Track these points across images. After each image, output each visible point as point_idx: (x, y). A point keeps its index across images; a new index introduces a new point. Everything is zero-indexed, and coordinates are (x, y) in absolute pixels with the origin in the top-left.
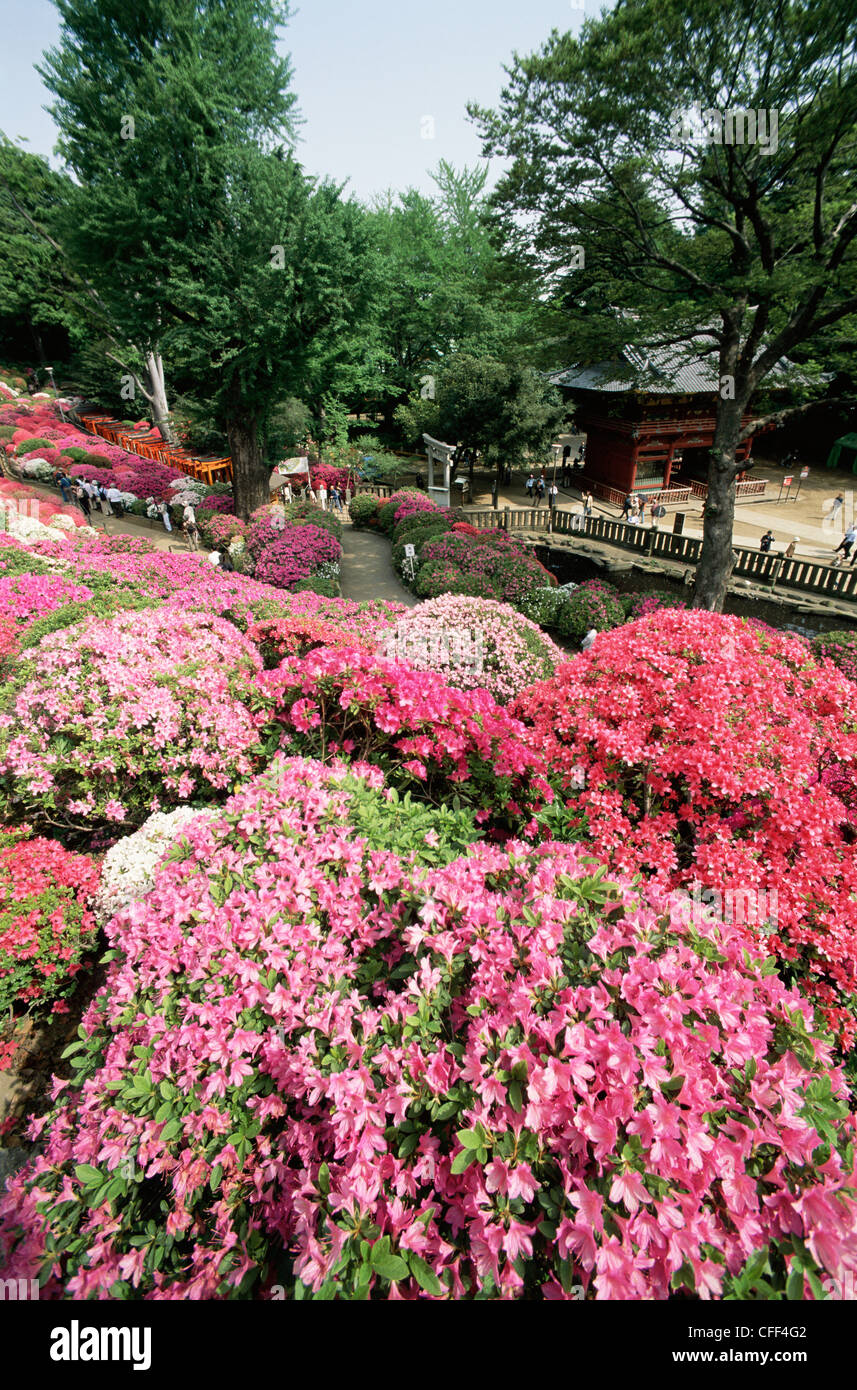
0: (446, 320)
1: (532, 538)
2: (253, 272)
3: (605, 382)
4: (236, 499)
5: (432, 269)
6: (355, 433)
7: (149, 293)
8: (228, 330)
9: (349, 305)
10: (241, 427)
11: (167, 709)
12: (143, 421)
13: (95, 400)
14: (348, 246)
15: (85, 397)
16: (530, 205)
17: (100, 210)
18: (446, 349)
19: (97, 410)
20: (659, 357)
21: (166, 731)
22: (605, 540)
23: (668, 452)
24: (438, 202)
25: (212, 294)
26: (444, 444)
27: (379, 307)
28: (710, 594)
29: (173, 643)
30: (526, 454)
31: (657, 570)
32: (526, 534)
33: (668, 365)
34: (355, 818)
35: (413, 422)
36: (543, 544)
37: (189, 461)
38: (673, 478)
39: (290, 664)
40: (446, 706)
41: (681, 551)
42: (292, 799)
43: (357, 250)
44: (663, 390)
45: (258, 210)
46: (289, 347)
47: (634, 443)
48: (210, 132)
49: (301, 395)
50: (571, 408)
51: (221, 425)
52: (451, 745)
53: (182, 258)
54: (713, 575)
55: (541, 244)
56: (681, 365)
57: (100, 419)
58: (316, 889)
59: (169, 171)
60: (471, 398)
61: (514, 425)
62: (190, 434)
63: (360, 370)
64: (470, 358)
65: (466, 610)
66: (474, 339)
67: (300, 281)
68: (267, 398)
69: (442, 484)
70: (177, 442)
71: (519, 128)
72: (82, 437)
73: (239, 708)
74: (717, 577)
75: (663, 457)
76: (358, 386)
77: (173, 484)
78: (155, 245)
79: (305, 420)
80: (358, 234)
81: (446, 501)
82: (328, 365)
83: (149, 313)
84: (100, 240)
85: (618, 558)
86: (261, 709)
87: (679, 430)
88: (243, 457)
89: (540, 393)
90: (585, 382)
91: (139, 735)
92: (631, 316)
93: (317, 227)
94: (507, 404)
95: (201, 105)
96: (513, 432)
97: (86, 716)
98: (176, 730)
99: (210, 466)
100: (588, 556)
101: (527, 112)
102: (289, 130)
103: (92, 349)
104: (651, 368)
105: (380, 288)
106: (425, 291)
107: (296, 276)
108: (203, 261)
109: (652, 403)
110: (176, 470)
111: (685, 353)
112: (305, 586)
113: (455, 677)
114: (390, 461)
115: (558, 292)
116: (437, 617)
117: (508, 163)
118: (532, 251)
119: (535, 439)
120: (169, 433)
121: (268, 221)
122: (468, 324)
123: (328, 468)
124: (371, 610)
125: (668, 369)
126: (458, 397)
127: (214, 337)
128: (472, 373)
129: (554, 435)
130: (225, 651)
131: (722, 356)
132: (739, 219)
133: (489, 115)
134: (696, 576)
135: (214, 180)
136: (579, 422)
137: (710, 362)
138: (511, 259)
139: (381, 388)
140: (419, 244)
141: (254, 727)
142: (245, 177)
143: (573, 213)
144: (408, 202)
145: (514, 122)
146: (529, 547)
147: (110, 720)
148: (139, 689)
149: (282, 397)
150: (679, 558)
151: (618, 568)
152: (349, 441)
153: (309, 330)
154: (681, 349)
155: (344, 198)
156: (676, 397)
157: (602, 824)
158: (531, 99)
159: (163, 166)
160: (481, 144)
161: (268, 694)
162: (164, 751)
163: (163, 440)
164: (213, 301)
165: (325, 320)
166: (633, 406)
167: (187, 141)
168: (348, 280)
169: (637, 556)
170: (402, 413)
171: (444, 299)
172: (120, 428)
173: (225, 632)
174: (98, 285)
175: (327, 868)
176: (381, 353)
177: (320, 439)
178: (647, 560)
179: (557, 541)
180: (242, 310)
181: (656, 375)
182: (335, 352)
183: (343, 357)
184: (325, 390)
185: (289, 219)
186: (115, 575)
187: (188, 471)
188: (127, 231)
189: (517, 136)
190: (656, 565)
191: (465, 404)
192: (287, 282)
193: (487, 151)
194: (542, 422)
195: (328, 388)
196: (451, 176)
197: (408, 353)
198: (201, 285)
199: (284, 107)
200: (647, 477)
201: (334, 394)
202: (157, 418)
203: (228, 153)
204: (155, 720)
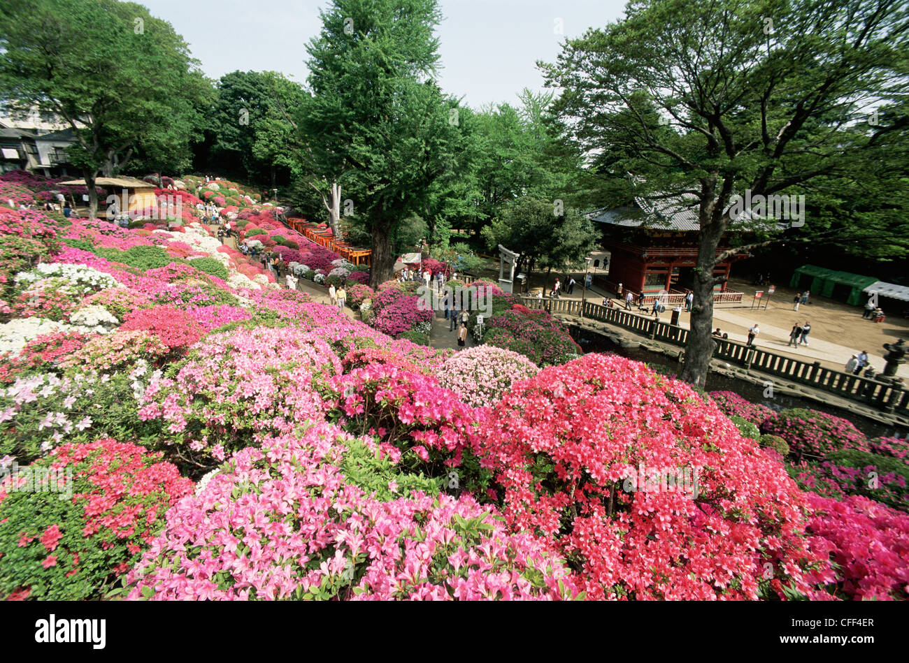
0: (521, 176)
1: (568, 319)
2: (402, 142)
3: (621, 219)
4: (371, 276)
5: (514, 146)
6: (454, 240)
7: (338, 151)
8: (381, 173)
9: (456, 163)
10: (381, 231)
11: (267, 388)
12: (323, 223)
13: (298, 209)
14: (460, 131)
15: (293, 207)
16: (572, 114)
17: (321, 108)
18: (519, 193)
19: (298, 215)
20: (660, 205)
21: (262, 402)
22: (620, 325)
23: (669, 269)
24: (521, 110)
25: (375, 153)
26: (512, 252)
27: (476, 165)
28: (696, 370)
29: (285, 350)
30: (568, 263)
31: (658, 350)
32: (564, 316)
33: (666, 211)
34: (344, 463)
35: (493, 237)
36: (576, 324)
37: (346, 249)
38: (672, 286)
39: (358, 373)
40: (451, 412)
41: (676, 337)
42: (309, 444)
43: (465, 133)
44: (663, 227)
45: (409, 111)
46: (416, 186)
47: (643, 261)
48: (388, 71)
49: (421, 215)
50: (600, 236)
51: (369, 229)
52: (448, 438)
53: (362, 133)
54: (697, 356)
55: (581, 135)
56: (675, 212)
57: (299, 220)
58: (299, 502)
59: (362, 90)
60: (532, 224)
61: (560, 244)
62: (349, 233)
63: (461, 202)
64: (533, 199)
65: (494, 356)
66: (537, 188)
67: (428, 149)
68: (399, 215)
69: (508, 278)
70: (341, 237)
71: (567, 73)
72: (286, 230)
73: (316, 396)
74: (701, 358)
75: (665, 272)
76: (459, 212)
77: (334, 262)
78: (347, 126)
79: (423, 230)
80: (467, 124)
81: (511, 289)
82: (442, 198)
83: (337, 161)
84: (318, 122)
85: (631, 339)
86: (329, 398)
87: (676, 254)
88: (379, 249)
89: (579, 224)
90: (608, 218)
91: (246, 403)
92: (640, 180)
93: (443, 120)
94: (556, 230)
95: (384, 59)
96: (558, 248)
97: (216, 386)
98: (269, 403)
99: (359, 253)
100: (608, 335)
101: (573, 66)
102: (434, 71)
103: (302, 181)
104: (656, 212)
105: (477, 155)
106: (508, 159)
107: (426, 145)
108: (373, 135)
109: (656, 235)
110: (338, 254)
111: (677, 204)
112: (406, 336)
113: (479, 401)
114: (474, 260)
115: (595, 164)
116: (473, 359)
117: (561, 91)
118: (574, 138)
119: (574, 254)
120: (337, 231)
121: (414, 116)
122: (534, 180)
123: (434, 261)
124: (444, 355)
125: (666, 213)
126: (523, 224)
127: (371, 177)
128: (534, 209)
129: (587, 252)
130: (317, 358)
131: (701, 207)
132: (711, 126)
133: (549, 66)
134: (686, 356)
135: (386, 94)
136: (605, 244)
137: (696, 211)
138: (561, 143)
139: (474, 214)
140: (507, 132)
141: (323, 410)
142: (404, 93)
143: (601, 118)
144: (502, 109)
145: (564, 70)
146: (565, 326)
147: (230, 390)
148: (253, 374)
149: (409, 215)
150: (675, 343)
151: (629, 345)
152: (450, 245)
153: (430, 177)
154: (675, 202)
155: (461, 105)
156: (674, 233)
157: (513, 493)
158: (576, 59)
159: (359, 88)
160: (544, 81)
161: (336, 389)
162: (258, 416)
163: (333, 235)
164: (375, 157)
165: (441, 172)
166: (642, 237)
167: (375, 76)
168: (458, 149)
169: (643, 338)
170: (486, 230)
171: (520, 164)
172: (309, 226)
173: (321, 347)
174: (312, 145)
175: (313, 491)
176: (477, 193)
177: (431, 243)
178: (651, 342)
179: (586, 323)
180: (392, 164)
181: (659, 217)
182: (447, 191)
183: (451, 194)
184: (437, 213)
185: (426, 115)
186: (280, 312)
187: (345, 255)
188: (332, 118)
189: (566, 77)
190: (657, 346)
191: (528, 228)
192: (421, 149)
193: (547, 84)
194: (580, 243)
195: (440, 212)
196: (530, 97)
197: (495, 195)
198: (370, 147)
199: (433, 61)
200: (652, 284)
201: (443, 216)
202: (332, 222)
203: (397, 82)
204: (257, 394)
